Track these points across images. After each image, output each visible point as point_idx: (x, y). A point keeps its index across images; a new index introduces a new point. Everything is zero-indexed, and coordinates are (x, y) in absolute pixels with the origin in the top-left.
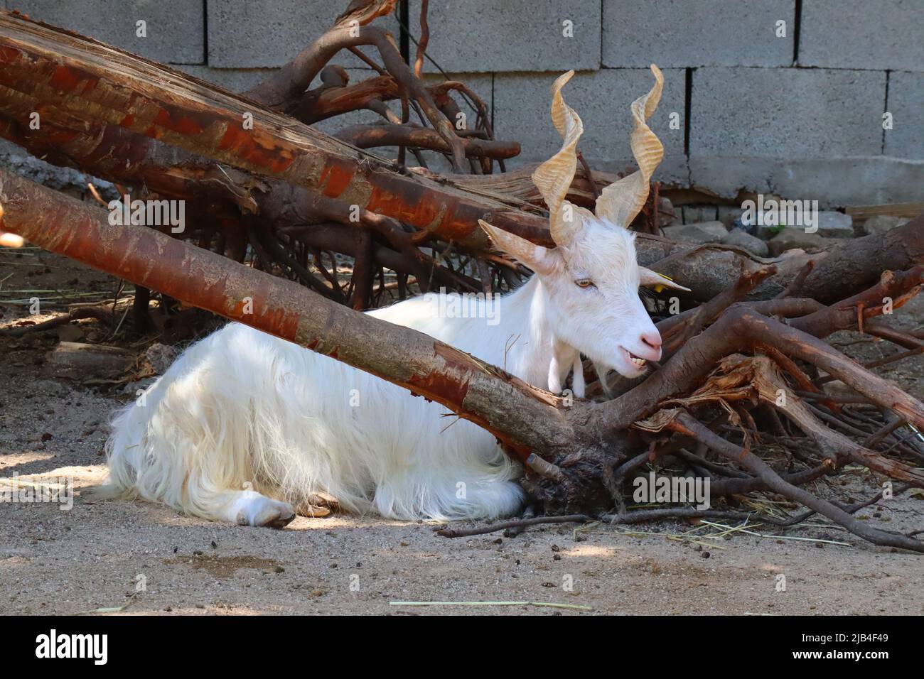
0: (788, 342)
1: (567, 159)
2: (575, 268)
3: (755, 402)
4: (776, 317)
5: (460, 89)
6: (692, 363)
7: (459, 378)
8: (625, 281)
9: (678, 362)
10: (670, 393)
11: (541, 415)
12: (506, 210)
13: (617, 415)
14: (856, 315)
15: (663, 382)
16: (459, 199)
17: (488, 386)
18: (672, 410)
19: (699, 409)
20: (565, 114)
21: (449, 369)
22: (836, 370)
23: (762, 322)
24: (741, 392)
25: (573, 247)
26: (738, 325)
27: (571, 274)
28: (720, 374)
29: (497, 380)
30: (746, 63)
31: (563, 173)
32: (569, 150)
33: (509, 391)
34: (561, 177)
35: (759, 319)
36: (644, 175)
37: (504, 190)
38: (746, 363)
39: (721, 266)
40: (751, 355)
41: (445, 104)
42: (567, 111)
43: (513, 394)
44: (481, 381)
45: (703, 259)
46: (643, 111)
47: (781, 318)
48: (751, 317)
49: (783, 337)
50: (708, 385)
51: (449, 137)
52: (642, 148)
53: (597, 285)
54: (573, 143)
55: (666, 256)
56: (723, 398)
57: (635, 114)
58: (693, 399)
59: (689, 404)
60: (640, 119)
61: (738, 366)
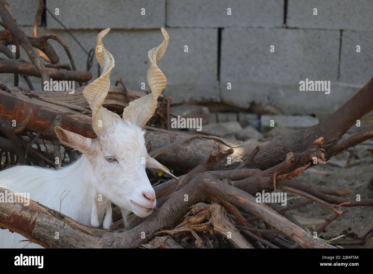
0: (230, 195)
1: (103, 82)
2: (106, 149)
3: (211, 232)
4: (226, 180)
5: (55, 38)
6: (174, 208)
7: (29, 217)
8: (136, 159)
9: (166, 208)
10: (162, 227)
11: (83, 240)
12: (70, 114)
13: (130, 240)
14: (272, 179)
15: (158, 220)
16: (41, 106)
17: (48, 223)
18: (163, 237)
19: (179, 237)
20: (104, 54)
21: (24, 212)
22: (258, 213)
23: (215, 183)
24: (204, 226)
25: (106, 136)
26: (201, 185)
27: (104, 153)
28: (191, 215)
29: (55, 219)
30: (255, 25)
31: (101, 90)
32: (105, 77)
33: (62, 226)
34: (100, 93)
35: (213, 181)
36: (154, 96)
37: (71, 101)
38: (206, 208)
39: (206, 149)
40: (209, 203)
41: (45, 47)
42: (105, 52)
43: (65, 227)
44: (44, 219)
45: (195, 144)
46: (155, 56)
47: (229, 181)
48: (209, 180)
49: (227, 192)
50: (185, 222)
51: (40, 68)
52: (153, 78)
53: (119, 161)
54: (107, 72)
55: (172, 142)
56: (193, 229)
57: (150, 57)
58: (176, 230)
59: (173, 233)
60: (153, 61)
61: (202, 210)
